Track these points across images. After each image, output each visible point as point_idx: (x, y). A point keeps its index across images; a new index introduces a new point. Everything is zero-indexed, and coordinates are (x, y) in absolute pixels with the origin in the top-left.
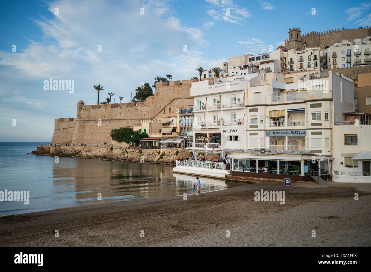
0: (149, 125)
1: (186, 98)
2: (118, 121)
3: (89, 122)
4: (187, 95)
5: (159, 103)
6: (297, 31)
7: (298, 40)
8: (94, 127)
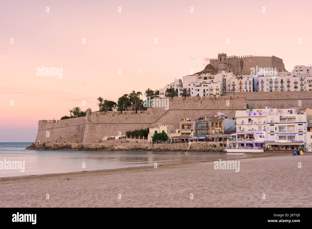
0: (167, 128)
1: (178, 110)
2: (125, 124)
3: (98, 125)
4: (178, 108)
5: (157, 112)
6: (224, 56)
7: (225, 62)
8: (104, 128)
